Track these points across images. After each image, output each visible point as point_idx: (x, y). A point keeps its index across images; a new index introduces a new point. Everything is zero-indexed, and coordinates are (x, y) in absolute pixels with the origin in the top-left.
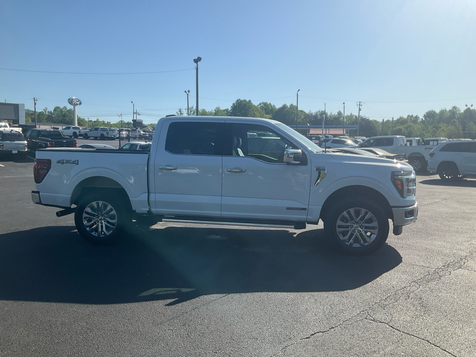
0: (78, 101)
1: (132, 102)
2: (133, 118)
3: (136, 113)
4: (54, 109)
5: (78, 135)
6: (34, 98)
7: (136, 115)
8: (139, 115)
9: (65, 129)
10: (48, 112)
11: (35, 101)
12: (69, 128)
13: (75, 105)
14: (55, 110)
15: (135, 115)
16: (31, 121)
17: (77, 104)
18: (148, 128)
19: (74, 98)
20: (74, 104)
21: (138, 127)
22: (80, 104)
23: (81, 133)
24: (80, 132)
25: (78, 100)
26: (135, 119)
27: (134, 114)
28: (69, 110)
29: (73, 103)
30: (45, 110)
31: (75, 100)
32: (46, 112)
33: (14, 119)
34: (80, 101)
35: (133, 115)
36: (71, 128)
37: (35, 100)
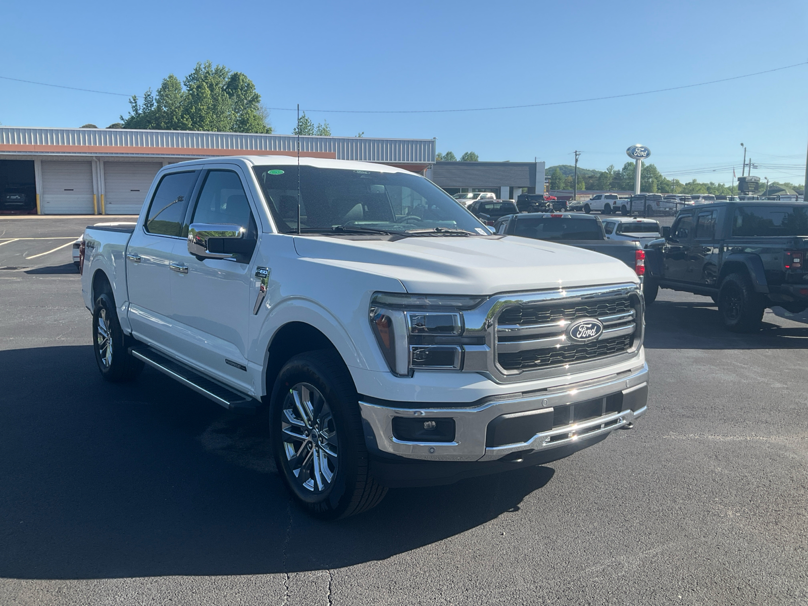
0: (644, 151)
1: (742, 144)
2: (743, 175)
3: (749, 165)
4: (623, 167)
5: (612, 208)
6: (576, 152)
7: (750, 168)
8: (755, 167)
9: (593, 199)
10: (614, 172)
11: (577, 157)
12: (599, 197)
13: (638, 158)
14: (625, 168)
15: (747, 169)
16: (585, 188)
17: (642, 156)
18: (786, 192)
19: (639, 145)
20: (637, 156)
21: (748, 192)
22: (648, 155)
23: (617, 205)
24: (615, 203)
25: (643, 149)
26: (746, 175)
27: (744, 167)
28: (647, 167)
29: (635, 155)
30: (610, 169)
31: (638, 149)
32: (610, 172)
33: (529, 186)
34: (647, 150)
35: (742, 169)
36: (603, 197)
37: (576, 155)
